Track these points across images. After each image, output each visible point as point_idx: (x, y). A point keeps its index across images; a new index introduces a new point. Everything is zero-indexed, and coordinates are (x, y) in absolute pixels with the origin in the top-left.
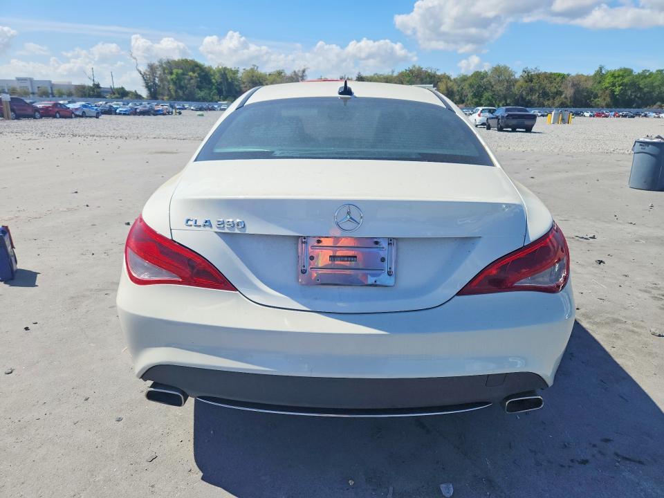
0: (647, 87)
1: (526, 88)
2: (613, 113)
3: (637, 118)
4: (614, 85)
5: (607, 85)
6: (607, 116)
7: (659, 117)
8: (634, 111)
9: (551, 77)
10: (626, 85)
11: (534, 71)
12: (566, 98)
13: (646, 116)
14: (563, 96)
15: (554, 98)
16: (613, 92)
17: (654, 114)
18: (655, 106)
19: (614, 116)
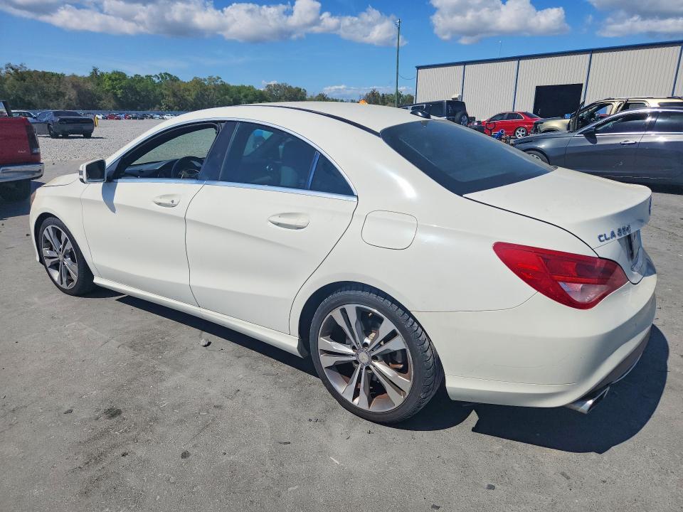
0: (143, 91)
1: (20, 87)
2: (123, 115)
3: (145, 120)
4: (114, 88)
5: (107, 88)
6: (119, 119)
7: (163, 118)
8: (141, 113)
9: (44, 76)
10: (125, 88)
11: (21, 69)
12: (70, 99)
13: (152, 117)
14: (66, 98)
15: (57, 100)
16: (115, 94)
17: (158, 116)
18: (155, 109)
19: (125, 118)
